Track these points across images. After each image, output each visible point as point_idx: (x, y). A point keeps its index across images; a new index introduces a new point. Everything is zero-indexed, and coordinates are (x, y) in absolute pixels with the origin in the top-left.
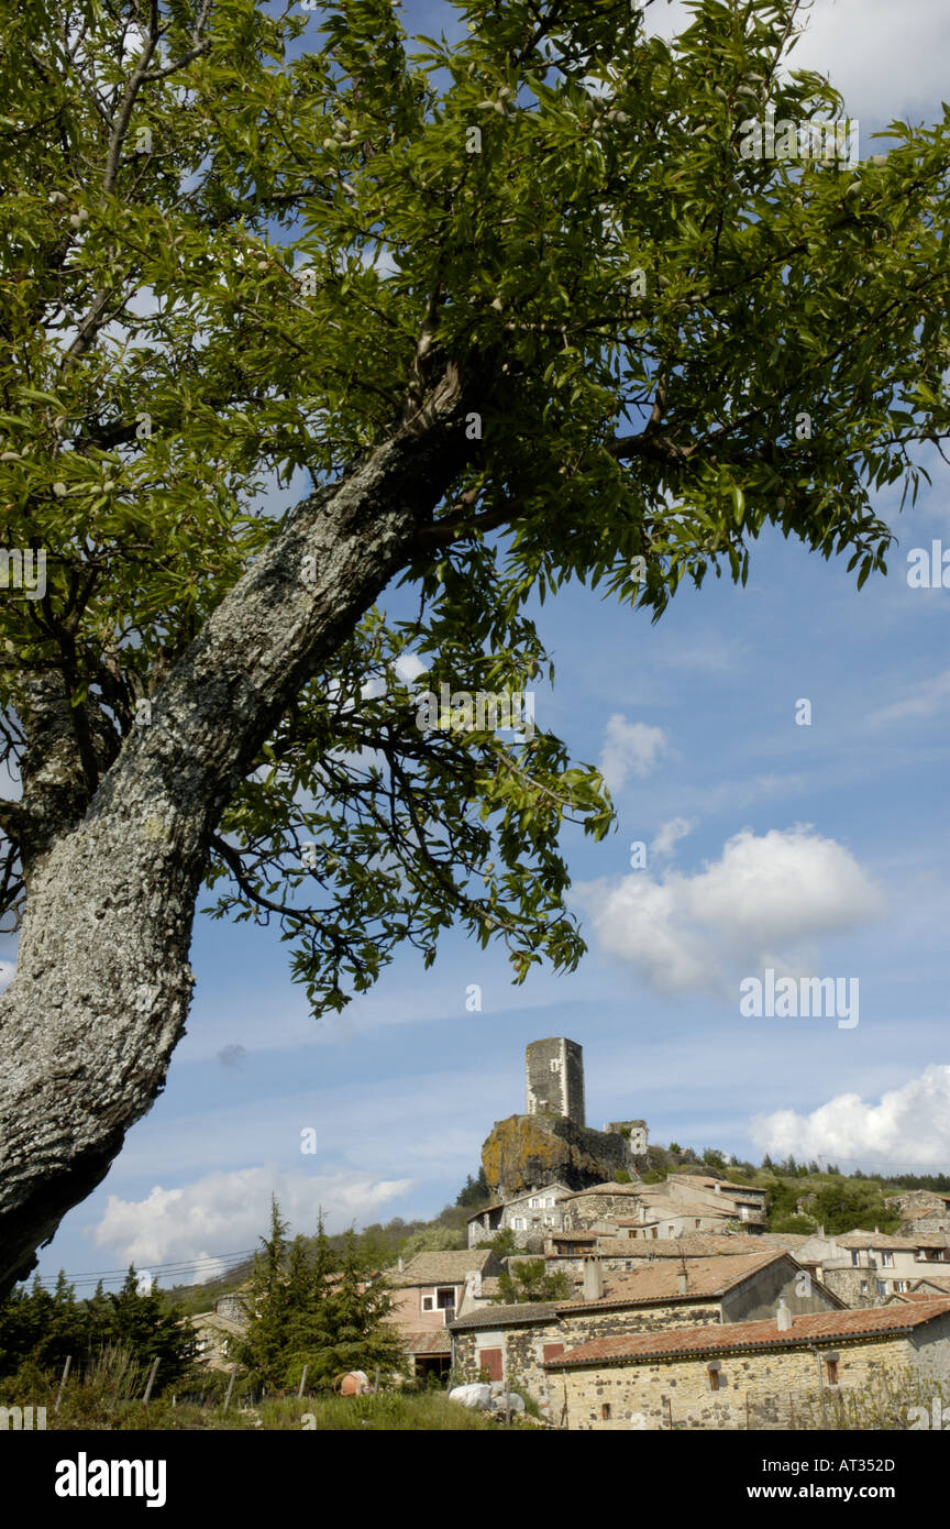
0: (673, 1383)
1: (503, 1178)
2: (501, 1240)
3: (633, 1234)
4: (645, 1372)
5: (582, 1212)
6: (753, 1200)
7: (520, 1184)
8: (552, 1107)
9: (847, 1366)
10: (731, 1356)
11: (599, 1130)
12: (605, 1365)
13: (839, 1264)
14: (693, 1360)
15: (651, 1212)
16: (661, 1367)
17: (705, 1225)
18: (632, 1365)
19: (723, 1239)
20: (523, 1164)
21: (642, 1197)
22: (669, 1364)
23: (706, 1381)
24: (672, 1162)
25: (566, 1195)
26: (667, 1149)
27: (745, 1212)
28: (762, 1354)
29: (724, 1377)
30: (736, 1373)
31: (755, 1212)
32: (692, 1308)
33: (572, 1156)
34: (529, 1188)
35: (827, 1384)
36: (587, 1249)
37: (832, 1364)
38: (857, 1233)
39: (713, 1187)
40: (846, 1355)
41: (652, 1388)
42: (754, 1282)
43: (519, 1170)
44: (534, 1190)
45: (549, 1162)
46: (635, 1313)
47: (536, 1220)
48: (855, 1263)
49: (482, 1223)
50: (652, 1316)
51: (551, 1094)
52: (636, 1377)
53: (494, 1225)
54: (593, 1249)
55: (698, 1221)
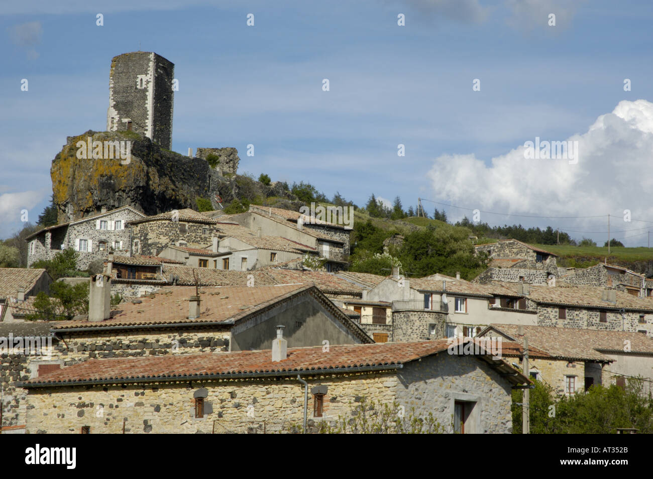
0: (158, 409)
1: (72, 196)
2: (61, 259)
3: (204, 263)
4: (130, 396)
5: (152, 237)
6: (337, 237)
7: (90, 203)
8: (134, 126)
9: (334, 400)
10: (219, 384)
11: (183, 154)
12: (89, 386)
13: (410, 306)
14: (180, 386)
15: (226, 242)
16: (147, 392)
17: (280, 258)
18: (117, 388)
19: (296, 274)
20: (94, 183)
21: (218, 226)
22: (155, 389)
23: (190, 408)
24: (259, 193)
25: (138, 218)
26: (256, 179)
27: (326, 249)
28: (251, 383)
29: (210, 405)
30: (222, 401)
31: (337, 250)
32: (200, 335)
33: (149, 179)
34: (99, 208)
35: (311, 417)
36: (149, 275)
37: (319, 397)
38: (438, 277)
39: (296, 222)
40: (335, 389)
41: (135, 411)
42: (273, 313)
43: (90, 189)
44: (104, 211)
45: (123, 183)
46: (140, 337)
47: (102, 242)
48: (426, 306)
49: (43, 242)
50: (158, 341)
51: (136, 112)
52: (119, 400)
53: (56, 244)
54: (156, 275)
55: (273, 255)
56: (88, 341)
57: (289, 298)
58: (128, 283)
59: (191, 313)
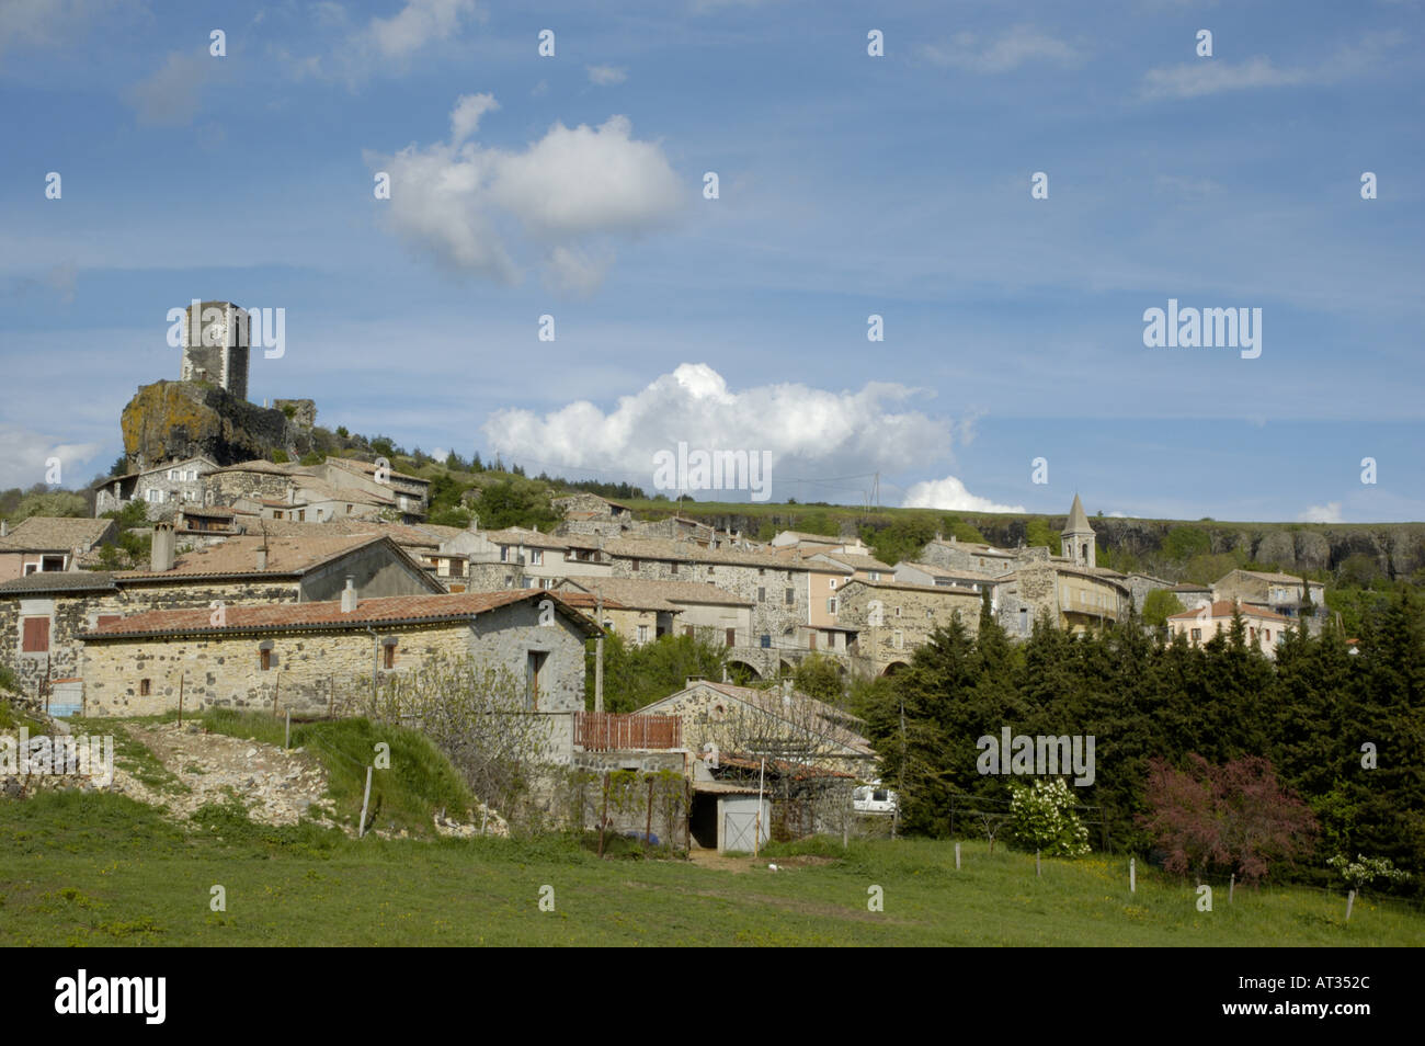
0: (221, 661)
1: (143, 446)
2: (131, 510)
3: (278, 515)
4: (192, 649)
5: (225, 489)
6: (414, 490)
7: (162, 454)
8: (209, 376)
9: (405, 651)
10: (285, 636)
11: (259, 405)
12: (149, 638)
13: (487, 559)
14: (245, 638)
15: (302, 493)
16: (211, 644)
17: (357, 510)
18: (179, 640)
19: (373, 526)
20: (166, 433)
21: (293, 478)
22: (219, 640)
23: (256, 660)
24: (336, 445)
25: (211, 469)
26: (334, 430)
27: (403, 501)
28: (318, 635)
29: (276, 658)
30: (289, 653)
31: (414, 502)
32: (269, 586)
33: (223, 429)
34: (170, 459)
35: (381, 668)
36: (221, 526)
37: (390, 649)
38: (515, 530)
39: (373, 474)
40: (405, 640)
41: (198, 664)
42: (345, 563)
43: (161, 439)
44: (175, 461)
45: (196, 433)
46: (205, 588)
47: (174, 493)
48: (503, 558)
49: (112, 493)
50: (223, 592)
51: (210, 362)
52: (181, 652)
53: (126, 493)
54: (228, 527)
55: (350, 507)
56: (150, 592)
57: (362, 548)
58: (200, 534)
59: (259, 564)
